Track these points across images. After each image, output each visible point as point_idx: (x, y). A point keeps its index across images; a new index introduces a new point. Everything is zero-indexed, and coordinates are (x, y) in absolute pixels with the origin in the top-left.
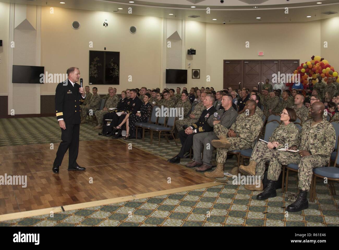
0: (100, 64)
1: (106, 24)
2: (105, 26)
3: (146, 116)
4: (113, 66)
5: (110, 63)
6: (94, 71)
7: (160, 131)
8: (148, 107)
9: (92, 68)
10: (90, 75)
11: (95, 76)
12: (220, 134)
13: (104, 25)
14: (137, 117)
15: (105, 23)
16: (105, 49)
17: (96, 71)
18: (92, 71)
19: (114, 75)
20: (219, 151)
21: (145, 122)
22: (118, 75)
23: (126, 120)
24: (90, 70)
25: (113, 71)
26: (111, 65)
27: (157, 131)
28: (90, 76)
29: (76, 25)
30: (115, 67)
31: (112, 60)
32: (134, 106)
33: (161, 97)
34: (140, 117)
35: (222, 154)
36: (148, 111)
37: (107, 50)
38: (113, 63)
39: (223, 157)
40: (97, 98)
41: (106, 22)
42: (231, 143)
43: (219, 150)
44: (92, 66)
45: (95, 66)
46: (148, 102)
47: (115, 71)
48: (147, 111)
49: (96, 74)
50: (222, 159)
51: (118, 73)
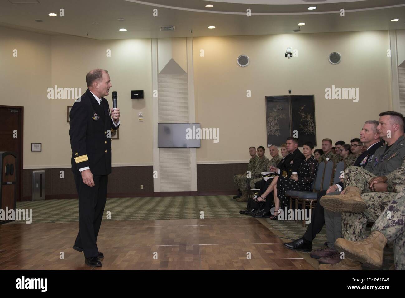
0: (283, 116)
1: (289, 55)
2: (287, 58)
3: (307, 179)
4: (304, 117)
5: (299, 113)
6: (274, 127)
7: (311, 201)
8: (309, 164)
9: (271, 122)
10: (268, 132)
11: (277, 134)
12: (348, 184)
13: (286, 56)
14: (290, 182)
15: (287, 52)
16: (290, 92)
17: (277, 127)
18: (271, 126)
19: (306, 131)
20: (344, 220)
21: (305, 190)
22: (313, 130)
23: (273, 187)
24: (267, 126)
25: (304, 126)
26: (302, 116)
27: (307, 200)
28: (268, 134)
29: (243, 60)
30: (307, 120)
31: (302, 108)
32: (291, 164)
33: (348, 151)
34: (297, 182)
35: (350, 226)
36: (310, 170)
37: (293, 94)
38: (305, 114)
39: (354, 233)
40: (264, 162)
41: (289, 50)
42: (373, 204)
43: (344, 217)
44: (271, 120)
45: (275, 120)
46: (311, 157)
47: (308, 125)
48: (308, 172)
49: (278, 131)
50: (352, 236)
51: (313, 127)
